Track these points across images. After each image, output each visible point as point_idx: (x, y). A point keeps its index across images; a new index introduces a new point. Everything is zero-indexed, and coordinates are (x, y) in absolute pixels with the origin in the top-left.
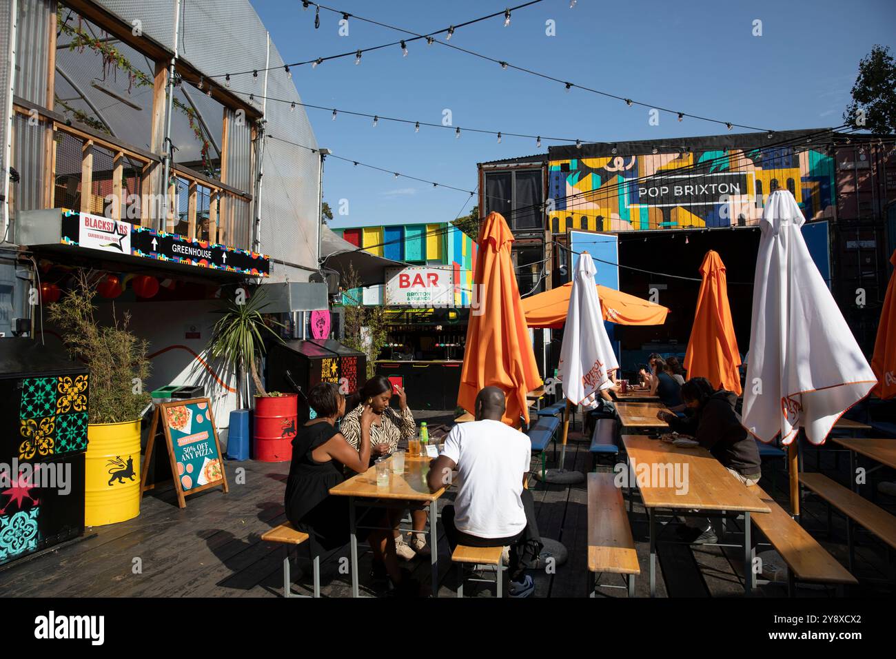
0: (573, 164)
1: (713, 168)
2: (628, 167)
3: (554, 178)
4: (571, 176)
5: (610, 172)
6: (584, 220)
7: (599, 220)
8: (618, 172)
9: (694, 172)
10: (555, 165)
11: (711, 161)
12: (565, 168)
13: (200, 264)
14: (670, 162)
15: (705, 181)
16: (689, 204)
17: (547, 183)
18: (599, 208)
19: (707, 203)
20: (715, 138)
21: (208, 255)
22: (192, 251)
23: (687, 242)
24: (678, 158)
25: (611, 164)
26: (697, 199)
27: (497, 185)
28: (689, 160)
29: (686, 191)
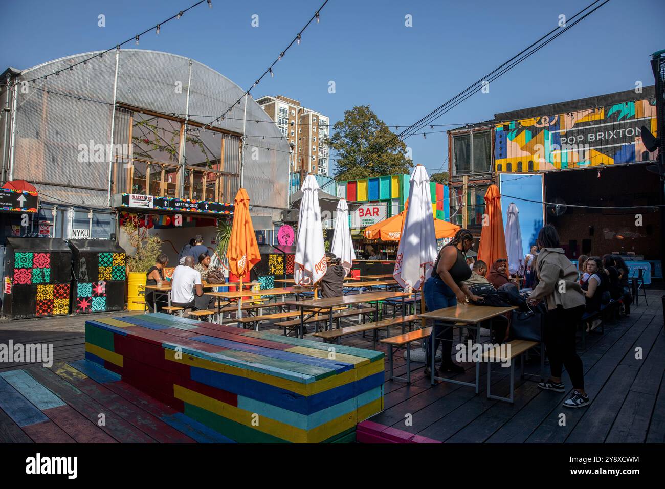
0: (512, 125)
1: (620, 117)
2: (552, 123)
3: (498, 136)
4: (511, 133)
5: (539, 128)
6: (520, 164)
7: (531, 164)
8: (545, 127)
9: (605, 121)
10: (499, 128)
11: (619, 112)
12: (507, 128)
13: (191, 210)
14: (585, 116)
15: (614, 128)
16: (600, 147)
17: (494, 140)
18: (530, 155)
19: (615, 145)
20: (622, 93)
21: (197, 206)
22: (186, 205)
23: (599, 176)
24: (592, 112)
25: (539, 122)
26: (607, 142)
27: (462, 145)
28: (600, 115)
29: (598, 137)
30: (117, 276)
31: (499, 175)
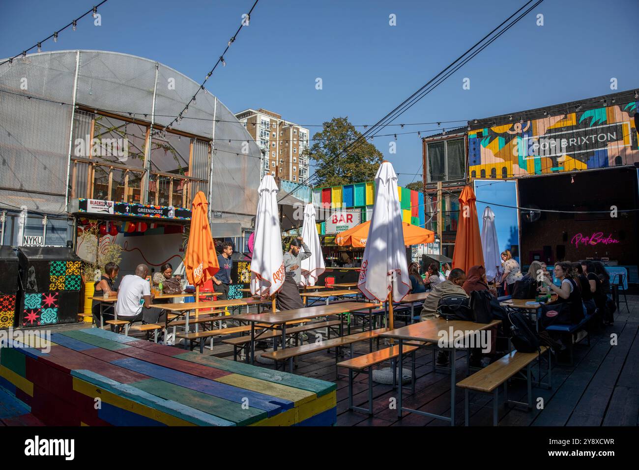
0: (485, 131)
1: (592, 123)
2: (525, 130)
3: (472, 143)
4: (484, 139)
5: (512, 135)
6: (494, 171)
7: (505, 170)
8: (517, 134)
9: (577, 127)
10: (472, 134)
11: (591, 118)
12: (480, 135)
13: (155, 216)
14: (558, 122)
15: (586, 134)
16: (573, 153)
17: (467, 147)
18: (504, 161)
19: (588, 151)
20: (593, 100)
21: (161, 212)
22: (149, 211)
23: (573, 181)
24: (564, 118)
25: (512, 129)
26: (580, 148)
27: (436, 152)
28: (572, 120)
29: (571, 143)
30: (71, 286)
31: (473, 181)
